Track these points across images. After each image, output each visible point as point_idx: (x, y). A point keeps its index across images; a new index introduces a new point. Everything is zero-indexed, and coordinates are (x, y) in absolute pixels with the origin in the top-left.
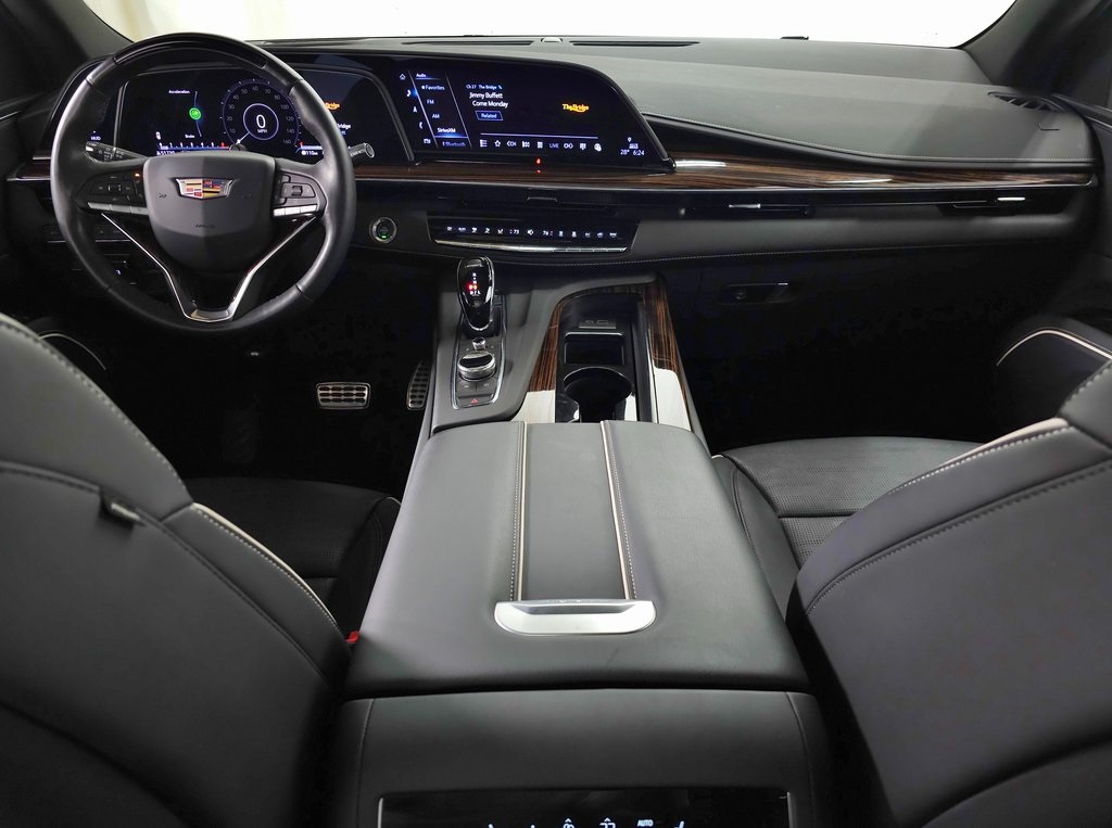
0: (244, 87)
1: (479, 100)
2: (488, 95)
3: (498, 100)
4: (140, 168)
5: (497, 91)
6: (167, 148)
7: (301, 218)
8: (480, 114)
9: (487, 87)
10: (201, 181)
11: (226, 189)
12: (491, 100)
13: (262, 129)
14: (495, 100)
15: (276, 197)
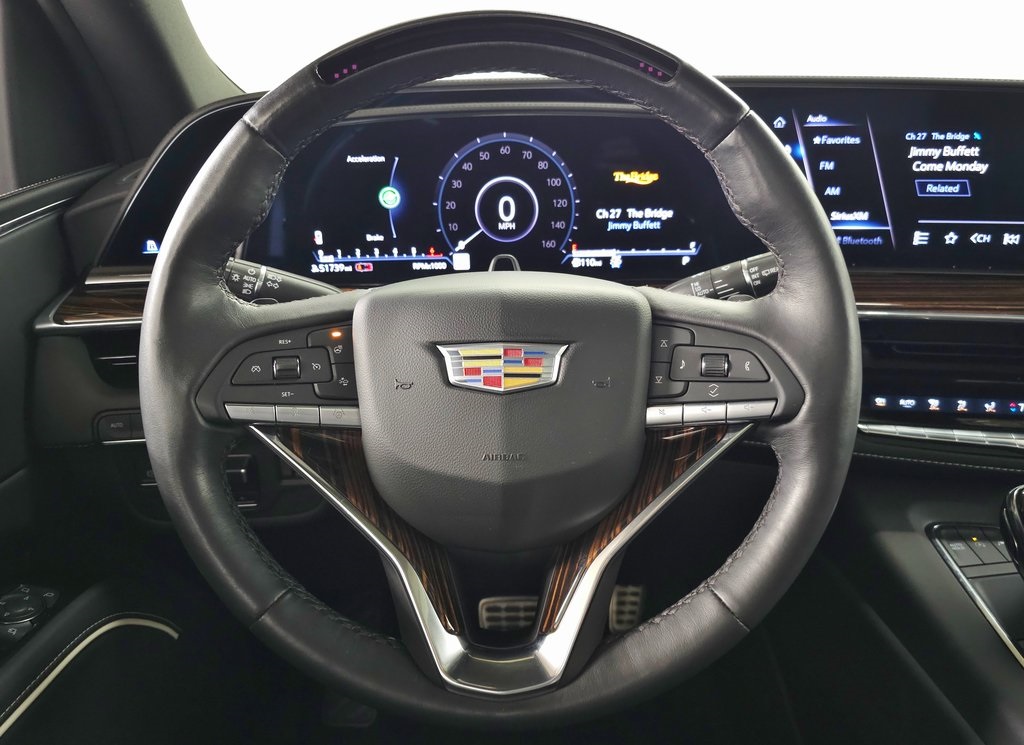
0: (483, 149)
1: (928, 160)
2: (948, 151)
3: (969, 160)
4: (344, 319)
5: (969, 144)
6: (331, 258)
7: (712, 431)
8: (923, 187)
9: (950, 136)
10: (498, 350)
11: (553, 366)
12: (952, 159)
13: (507, 222)
14: (962, 159)
15: (659, 380)
